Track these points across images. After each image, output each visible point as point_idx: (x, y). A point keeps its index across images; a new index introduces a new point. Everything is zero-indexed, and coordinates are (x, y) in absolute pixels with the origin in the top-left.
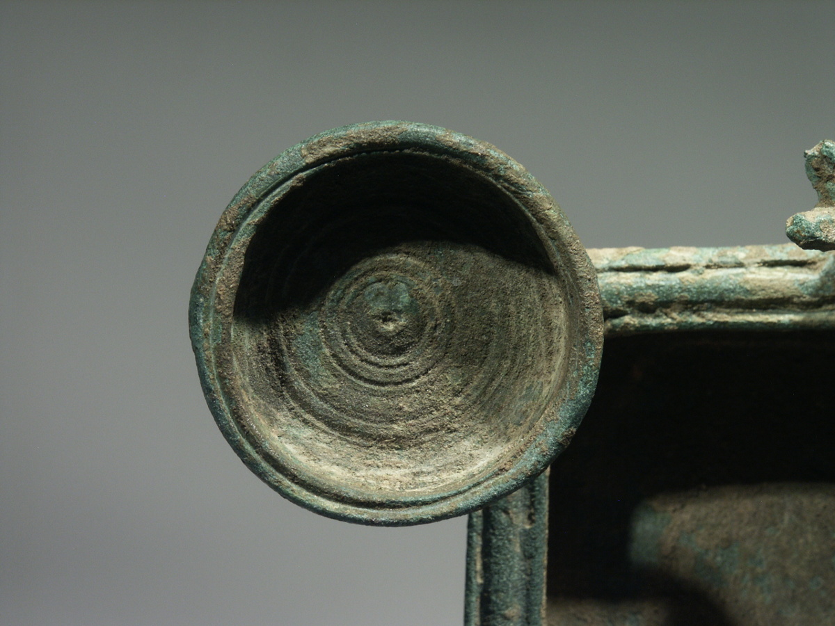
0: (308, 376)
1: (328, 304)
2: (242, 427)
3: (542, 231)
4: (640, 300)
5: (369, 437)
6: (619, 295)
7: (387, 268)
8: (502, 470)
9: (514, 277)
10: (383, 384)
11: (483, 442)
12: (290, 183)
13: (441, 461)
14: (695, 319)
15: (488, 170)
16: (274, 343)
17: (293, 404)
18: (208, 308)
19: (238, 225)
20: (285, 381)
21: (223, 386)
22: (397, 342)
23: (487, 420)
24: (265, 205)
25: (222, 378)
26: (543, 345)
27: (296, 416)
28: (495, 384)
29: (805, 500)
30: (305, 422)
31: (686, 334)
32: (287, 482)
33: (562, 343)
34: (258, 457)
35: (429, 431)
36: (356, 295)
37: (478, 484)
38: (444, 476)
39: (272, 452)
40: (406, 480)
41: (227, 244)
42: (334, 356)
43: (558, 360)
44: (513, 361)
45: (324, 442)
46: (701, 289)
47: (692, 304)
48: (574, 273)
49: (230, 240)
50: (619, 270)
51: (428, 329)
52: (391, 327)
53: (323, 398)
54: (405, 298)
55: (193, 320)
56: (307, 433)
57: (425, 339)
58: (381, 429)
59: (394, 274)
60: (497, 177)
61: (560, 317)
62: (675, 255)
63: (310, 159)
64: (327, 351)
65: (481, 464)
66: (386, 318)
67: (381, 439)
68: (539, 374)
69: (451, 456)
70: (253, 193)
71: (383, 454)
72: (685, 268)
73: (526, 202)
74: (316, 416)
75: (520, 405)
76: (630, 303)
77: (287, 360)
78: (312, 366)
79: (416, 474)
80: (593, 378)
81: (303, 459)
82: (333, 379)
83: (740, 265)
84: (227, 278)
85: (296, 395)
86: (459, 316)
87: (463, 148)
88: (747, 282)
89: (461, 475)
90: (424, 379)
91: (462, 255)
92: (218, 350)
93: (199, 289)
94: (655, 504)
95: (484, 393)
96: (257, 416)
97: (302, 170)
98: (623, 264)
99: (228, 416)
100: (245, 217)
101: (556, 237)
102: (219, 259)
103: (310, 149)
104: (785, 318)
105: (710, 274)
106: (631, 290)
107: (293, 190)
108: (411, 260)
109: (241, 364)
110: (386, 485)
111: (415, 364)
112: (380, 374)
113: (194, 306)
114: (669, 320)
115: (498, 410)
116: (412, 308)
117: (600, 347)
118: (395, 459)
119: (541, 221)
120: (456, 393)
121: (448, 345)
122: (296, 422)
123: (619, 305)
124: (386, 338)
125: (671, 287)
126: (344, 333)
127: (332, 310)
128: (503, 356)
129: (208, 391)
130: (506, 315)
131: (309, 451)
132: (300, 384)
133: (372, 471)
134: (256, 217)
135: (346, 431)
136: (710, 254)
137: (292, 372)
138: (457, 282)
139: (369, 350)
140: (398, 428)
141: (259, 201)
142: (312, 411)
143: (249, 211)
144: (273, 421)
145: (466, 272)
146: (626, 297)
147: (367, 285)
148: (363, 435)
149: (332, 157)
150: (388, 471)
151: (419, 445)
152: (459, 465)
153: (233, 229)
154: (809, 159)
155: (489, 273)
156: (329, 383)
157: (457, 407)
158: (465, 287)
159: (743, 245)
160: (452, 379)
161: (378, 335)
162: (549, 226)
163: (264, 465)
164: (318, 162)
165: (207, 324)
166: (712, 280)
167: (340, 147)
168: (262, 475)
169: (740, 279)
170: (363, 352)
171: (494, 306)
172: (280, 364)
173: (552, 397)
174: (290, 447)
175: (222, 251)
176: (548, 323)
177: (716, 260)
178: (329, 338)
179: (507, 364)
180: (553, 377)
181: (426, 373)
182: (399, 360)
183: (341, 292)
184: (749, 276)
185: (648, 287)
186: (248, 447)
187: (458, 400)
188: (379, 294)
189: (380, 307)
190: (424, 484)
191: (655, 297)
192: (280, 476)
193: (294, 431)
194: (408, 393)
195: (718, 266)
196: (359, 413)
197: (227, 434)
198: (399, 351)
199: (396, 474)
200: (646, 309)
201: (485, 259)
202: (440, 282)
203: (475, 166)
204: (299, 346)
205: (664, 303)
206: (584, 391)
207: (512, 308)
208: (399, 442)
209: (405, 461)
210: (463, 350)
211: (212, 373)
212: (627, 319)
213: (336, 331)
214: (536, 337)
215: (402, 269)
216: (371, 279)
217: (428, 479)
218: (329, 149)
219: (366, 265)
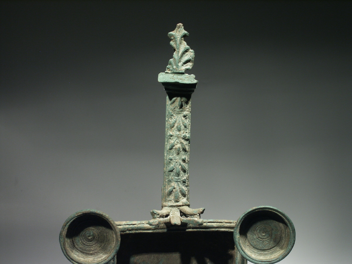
0: (78, 245)
1: (80, 235)
2: (67, 254)
3: (111, 225)
4: (129, 229)
5: (87, 254)
6: (126, 228)
7: (89, 229)
8: (106, 260)
9: (108, 230)
10: (89, 246)
11: (104, 254)
12: (74, 219)
13: (98, 257)
14: (137, 232)
15: (103, 216)
16: (73, 241)
17: (75, 249)
18: (62, 237)
19: (66, 225)
20: (74, 246)
21: (64, 248)
22: (91, 240)
23: (104, 251)
24: (70, 222)
25: (64, 247)
26: (112, 240)
27: (76, 251)
28: (105, 246)
29: (155, 255)
30: (77, 252)
31: (136, 234)
32: (74, 262)
33: (115, 240)
34: (70, 259)
35: (96, 253)
36: (85, 233)
37: (102, 262)
38: (98, 259)
39: (72, 258)
40: (93, 260)
41: (64, 228)
42: (82, 242)
43: (115, 242)
44: (108, 242)
45: (80, 254)
46: (138, 227)
47: (137, 229)
48: (116, 231)
49: (65, 227)
50: (126, 225)
51: (95, 238)
52: (90, 238)
53: (80, 248)
54: (92, 234)
55: (60, 239)
56: (78, 253)
57: (95, 239)
58: (89, 252)
59: (90, 230)
60: (104, 217)
61: (114, 236)
62: (134, 222)
63: (77, 215)
64: (80, 241)
65: (104, 257)
66: (89, 237)
67: (89, 254)
68: (112, 244)
69: (99, 256)
70: (68, 220)
71: (89, 256)
72: (136, 224)
73: (109, 221)
74: (79, 251)
75: (109, 249)
76: (127, 230)
77: (74, 243)
78: (78, 244)
79: (94, 259)
80: (119, 246)
81: (77, 257)
82: (81, 245)
83: (143, 224)
84: (64, 233)
85: (76, 248)
86: (100, 236)
87: (99, 213)
88: (144, 226)
89: (100, 259)
90: (95, 245)
91: (100, 227)
92: (63, 243)
93: (61, 234)
94: (133, 256)
95: (104, 247)
96: (70, 251)
97: (76, 217)
98: (126, 224)
99: (65, 253)
100: (67, 224)
101: (113, 226)
102: (63, 230)
103: (77, 214)
104: (150, 231)
105: (139, 225)
106: (127, 228)
107: (74, 220)
108: (93, 228)
109: (67, 243)
110: (89, 261)
111: (94, 243)
112: (88, 244)
113: (60, 237)
114: (133, 232)
115: (106, 249)
116: (93, 235)
117: (120, 242)
118: (91, 257)
119: (111, 224)
120: (100, 247)
121: (98, 240)
122: (76, 252)
123: (126, 230)
124: (89, 239)
125: (133, 227)
126: (83, 239)
127: (81, 236)
128: (107, 241)
129: (62, 249)
130: (107, 236)
131: (78, 256)
132: (77, 246)
133: (87, 259)
134: (69, 224)
135: (84, 253)
136: (139, 222)
137: (75, 245)
138: (99, 231)
139: (87, 241)
140: (91, 252)
141: (69, 222)
142: (78, 250)
143: (68, 223)
144: (72, 252)
145: (101, 230)
146: (127, 229)
147: (86, 232)
148: (86, 253)
149: (80, 215)
150: (90, 259)
151: (94, 255)
152: (100, 257)
153: (65, 226)
154: (151, 212)
155: (104, 230)
156: (81, 246)
157: (100, 249)
158: (101, 232)
159: (144, 220)
160: (99, 245)
161: (88, 239)
162: (112, 224)
163: (70, 260)
164: (78, 216)
165: (62, 240)
166: (139, 226)
167: (81, 214)
168: (70, 261)
169: (143, 226)
170: (86, 241)
171: (105, 234)
172: (73, 243)
173: (113, 248)
174: (75, 256)
175: (64, 229)
176: (113, 237)
177: (140, 223)
178: (81, 240)
179: (107, 243)
180: (114, 245)
181: (95, 244)
182: (91, 242)
183: (83, 233)
184: (145, 225)
185: (130, 227)
186: (68, 257)
187: (100, 248)
188: (88, 233)
189: (88, 235)
190: (95, 260)
191: (131, 229)
192: (73, 261)
193: (76, 253)
194: (93, 247)
195: (140, 224)
196: (85, 250)
197: (65, 255)
198: (91, 241)
199: (91, 259)
200: (130, 230)
201: (104, 228)
202: (97, 231)
203: (101, 216)
204: (77, 241)
205: (132, 229)
206: (118, 248)
207: (108, 235)
208: (91, 254)
209: (92, 257)
210: (101, 241)
211: (63, 246)
212: (127, 232)
213: (82, 238)
214: (111, 239)
215: (91, 229)
216: (87, 231)
217: (96, 260)
218: (79, 214)
219: (86, 229)
